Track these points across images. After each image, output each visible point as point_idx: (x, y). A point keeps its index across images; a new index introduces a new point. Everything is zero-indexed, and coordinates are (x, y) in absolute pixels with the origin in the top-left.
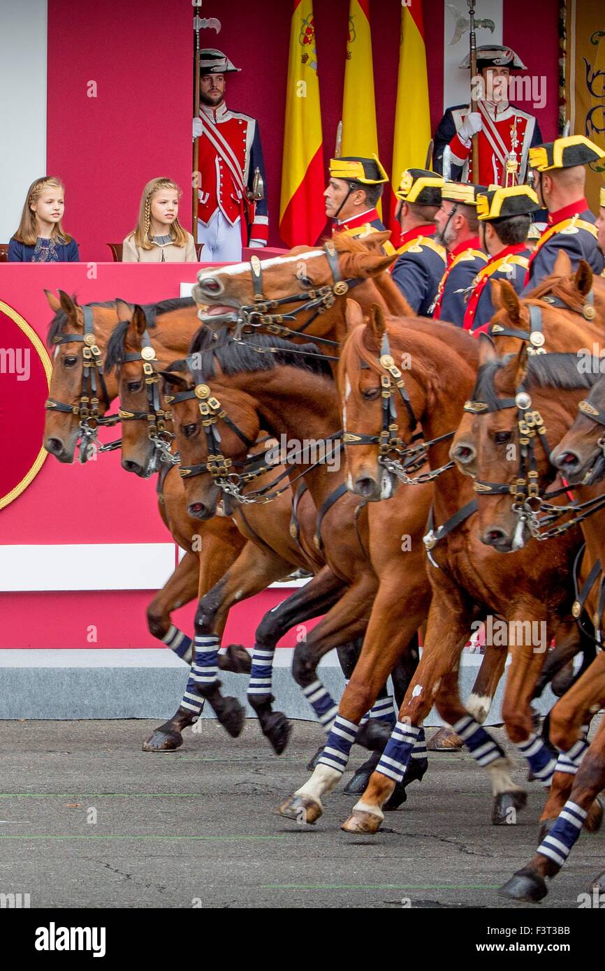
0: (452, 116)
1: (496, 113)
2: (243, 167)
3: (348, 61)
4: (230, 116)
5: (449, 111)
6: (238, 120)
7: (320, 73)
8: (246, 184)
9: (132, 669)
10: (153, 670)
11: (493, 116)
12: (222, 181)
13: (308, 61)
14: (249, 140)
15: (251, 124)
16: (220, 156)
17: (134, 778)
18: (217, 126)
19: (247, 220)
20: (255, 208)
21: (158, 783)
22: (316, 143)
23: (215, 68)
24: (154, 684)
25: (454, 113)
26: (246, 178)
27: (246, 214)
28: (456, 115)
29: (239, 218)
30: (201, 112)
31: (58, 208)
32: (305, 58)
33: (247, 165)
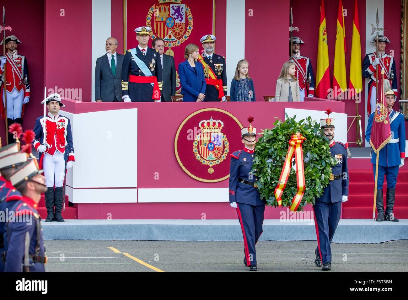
0: (368, 57)
1: (382, 56)
2: (305, 73)
3: (336, 41)
4: (302, 57)
5: (367, 55)
6: (304, 59)
7: (328, 44)
8: (306, 78)
9: (270, 226)
10: (276, 226)
11: (381, 57)
12: (299, 77)
13: (325, 41)
14: (307, 65)
15: (308, 60)
16: (298, 69)
17: (270, 259)
18: (297, 60)
19: (307, 88)
20: (309, 85)
21: (277, 260)
22: (327, 65)
23: (296, 42)
24: (276, 230)
25: (369, 55)
26: (306, 76)
27: (306, 87)
28: (370, 56)
29: (304, 88)
30: (293, 57)
31: (246, 70)
32: (324, 40)
33: (307, 72)
